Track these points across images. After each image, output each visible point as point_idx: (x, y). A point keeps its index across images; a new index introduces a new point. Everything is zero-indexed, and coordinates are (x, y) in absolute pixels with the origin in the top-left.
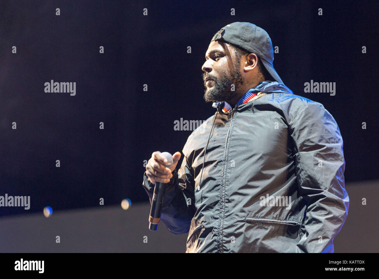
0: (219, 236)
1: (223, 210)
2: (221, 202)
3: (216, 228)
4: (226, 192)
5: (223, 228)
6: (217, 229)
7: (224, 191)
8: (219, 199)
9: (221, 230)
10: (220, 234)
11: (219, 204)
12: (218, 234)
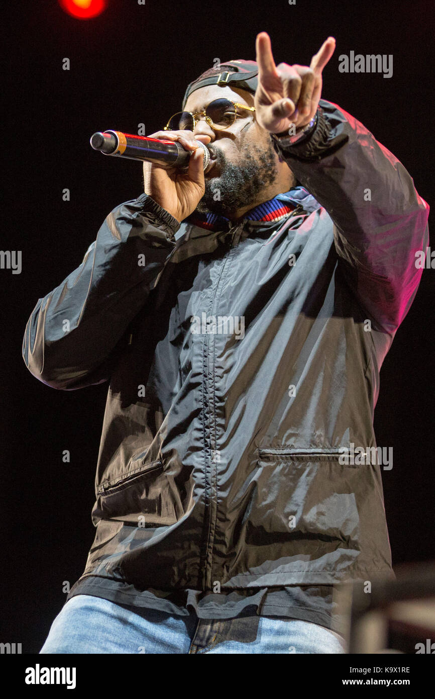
0: (210, 488)
1: (213, 432)
2: (207, 413)
3: (199, 471)
4: (216, 392)
5: (218, 472)
6: (202, 472)
7: (211, 390)
8: (201, 405)
9: (214, 477)
10: (212, 484)
11: (202, 416)
12: (208, 484)
